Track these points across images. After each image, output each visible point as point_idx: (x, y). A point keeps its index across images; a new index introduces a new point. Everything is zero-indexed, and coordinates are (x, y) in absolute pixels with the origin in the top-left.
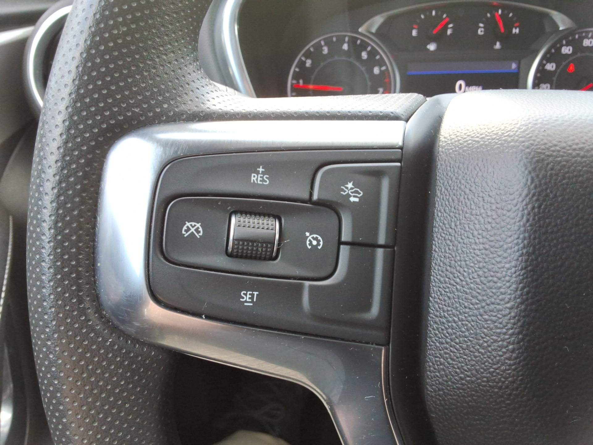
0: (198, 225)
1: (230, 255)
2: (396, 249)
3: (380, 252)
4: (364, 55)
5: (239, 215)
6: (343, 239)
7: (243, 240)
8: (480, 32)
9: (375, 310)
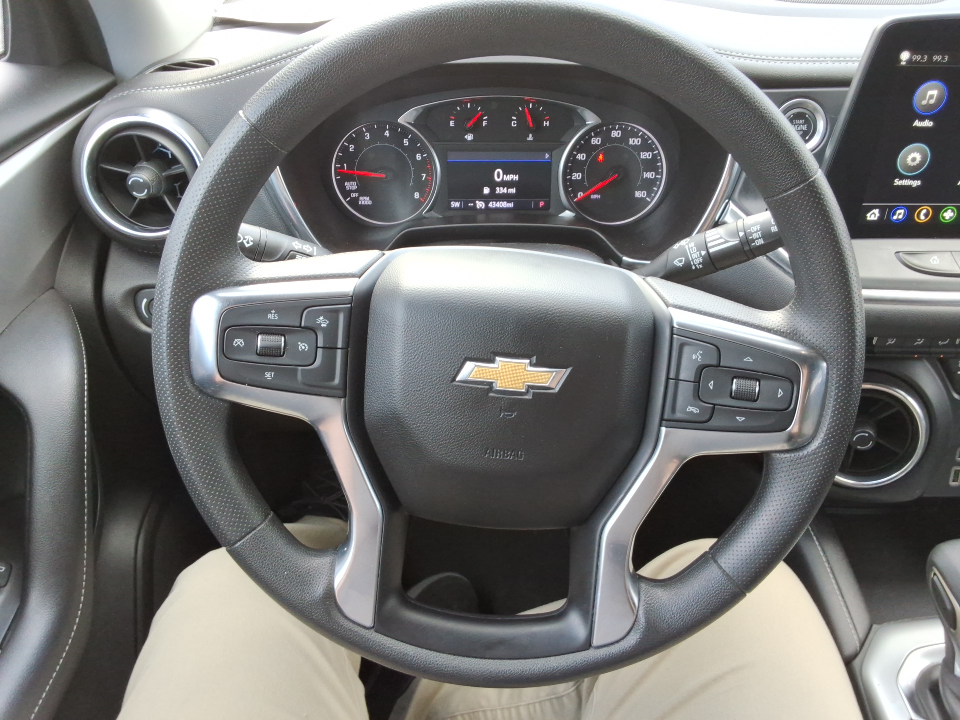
0: (242, 341)
1: (259, 355)
2: (349, 349)
3: (339, 352)
4: (406, 142)
5: (263, 335)
6: (319, 346)
7: (265, 348)
8: (514, 124)
9: (337, 381)
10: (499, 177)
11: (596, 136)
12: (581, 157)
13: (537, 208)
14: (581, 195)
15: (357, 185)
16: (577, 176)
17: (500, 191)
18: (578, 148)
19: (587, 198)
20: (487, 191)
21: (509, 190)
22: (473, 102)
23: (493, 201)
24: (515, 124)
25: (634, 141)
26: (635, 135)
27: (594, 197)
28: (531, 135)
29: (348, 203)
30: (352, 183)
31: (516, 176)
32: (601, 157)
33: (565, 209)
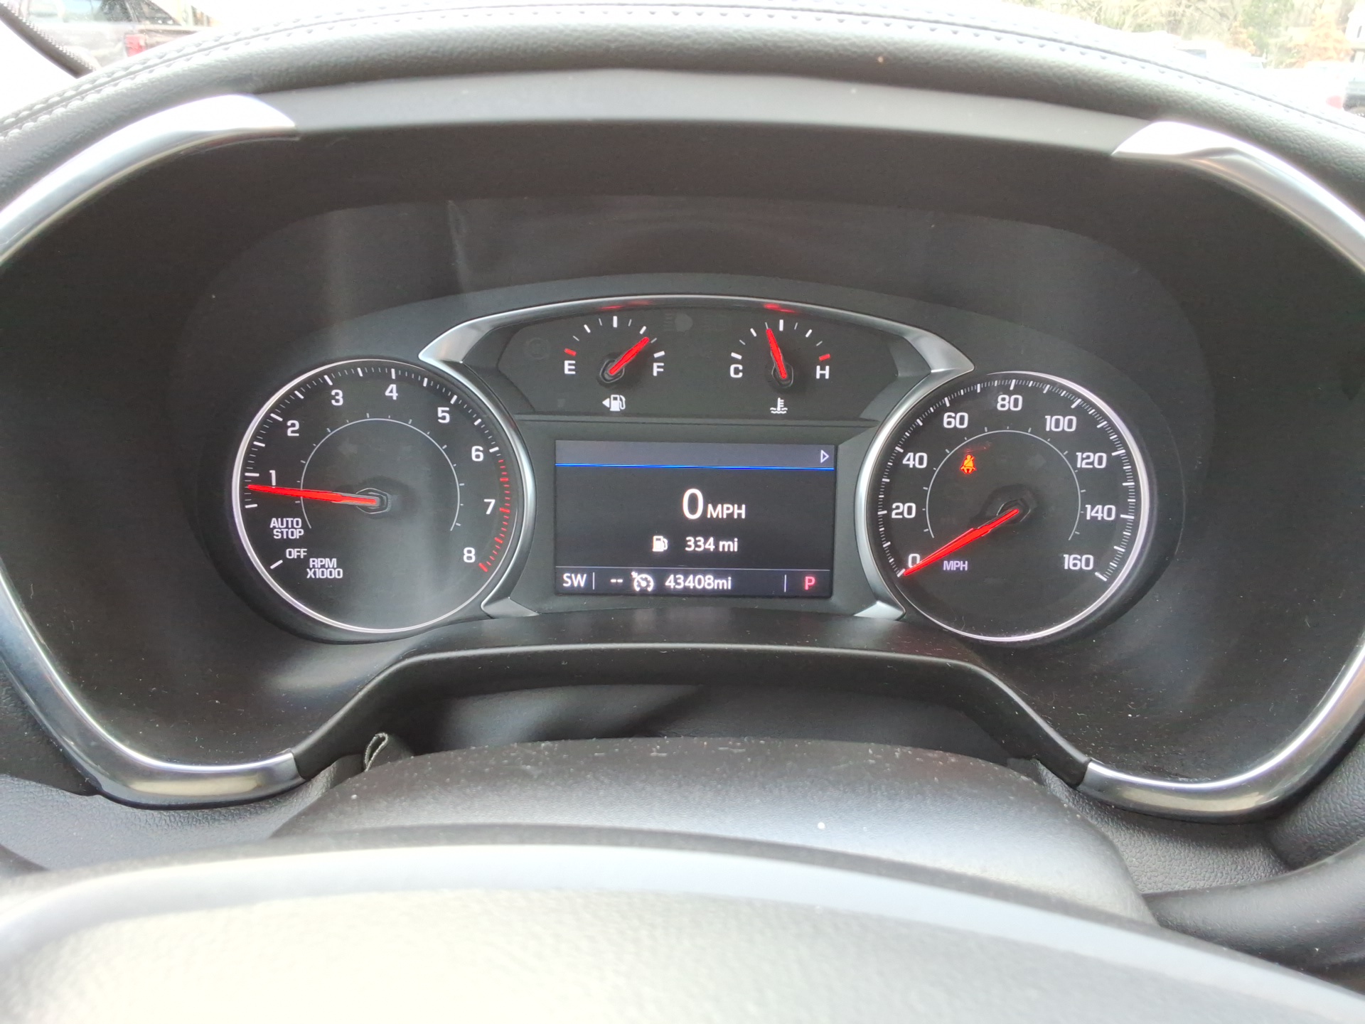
4: (444, 415)
10: (693, 508)
11: (955, 408)
12: (913, 460)
13: (797, 593)
14: (914, 560)
15: (304, 526)
16: (903, 510)
17: (697, 546)
18: (908, 437)
19: (933, 567)
20: (660, 544)
21: (721, 543)
22: (625, 310)
23: (676, 573)
24: (737, 371)
25: (1057, 422)
26: (1061, 404)
27: (950, 566)
28: (780, 402)
29: (275, 574)
30: (290, 520)
31: (740, 508)
32: (968, 463)
33: (876, 597)
